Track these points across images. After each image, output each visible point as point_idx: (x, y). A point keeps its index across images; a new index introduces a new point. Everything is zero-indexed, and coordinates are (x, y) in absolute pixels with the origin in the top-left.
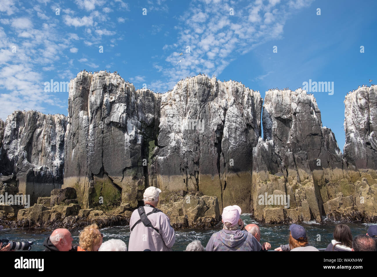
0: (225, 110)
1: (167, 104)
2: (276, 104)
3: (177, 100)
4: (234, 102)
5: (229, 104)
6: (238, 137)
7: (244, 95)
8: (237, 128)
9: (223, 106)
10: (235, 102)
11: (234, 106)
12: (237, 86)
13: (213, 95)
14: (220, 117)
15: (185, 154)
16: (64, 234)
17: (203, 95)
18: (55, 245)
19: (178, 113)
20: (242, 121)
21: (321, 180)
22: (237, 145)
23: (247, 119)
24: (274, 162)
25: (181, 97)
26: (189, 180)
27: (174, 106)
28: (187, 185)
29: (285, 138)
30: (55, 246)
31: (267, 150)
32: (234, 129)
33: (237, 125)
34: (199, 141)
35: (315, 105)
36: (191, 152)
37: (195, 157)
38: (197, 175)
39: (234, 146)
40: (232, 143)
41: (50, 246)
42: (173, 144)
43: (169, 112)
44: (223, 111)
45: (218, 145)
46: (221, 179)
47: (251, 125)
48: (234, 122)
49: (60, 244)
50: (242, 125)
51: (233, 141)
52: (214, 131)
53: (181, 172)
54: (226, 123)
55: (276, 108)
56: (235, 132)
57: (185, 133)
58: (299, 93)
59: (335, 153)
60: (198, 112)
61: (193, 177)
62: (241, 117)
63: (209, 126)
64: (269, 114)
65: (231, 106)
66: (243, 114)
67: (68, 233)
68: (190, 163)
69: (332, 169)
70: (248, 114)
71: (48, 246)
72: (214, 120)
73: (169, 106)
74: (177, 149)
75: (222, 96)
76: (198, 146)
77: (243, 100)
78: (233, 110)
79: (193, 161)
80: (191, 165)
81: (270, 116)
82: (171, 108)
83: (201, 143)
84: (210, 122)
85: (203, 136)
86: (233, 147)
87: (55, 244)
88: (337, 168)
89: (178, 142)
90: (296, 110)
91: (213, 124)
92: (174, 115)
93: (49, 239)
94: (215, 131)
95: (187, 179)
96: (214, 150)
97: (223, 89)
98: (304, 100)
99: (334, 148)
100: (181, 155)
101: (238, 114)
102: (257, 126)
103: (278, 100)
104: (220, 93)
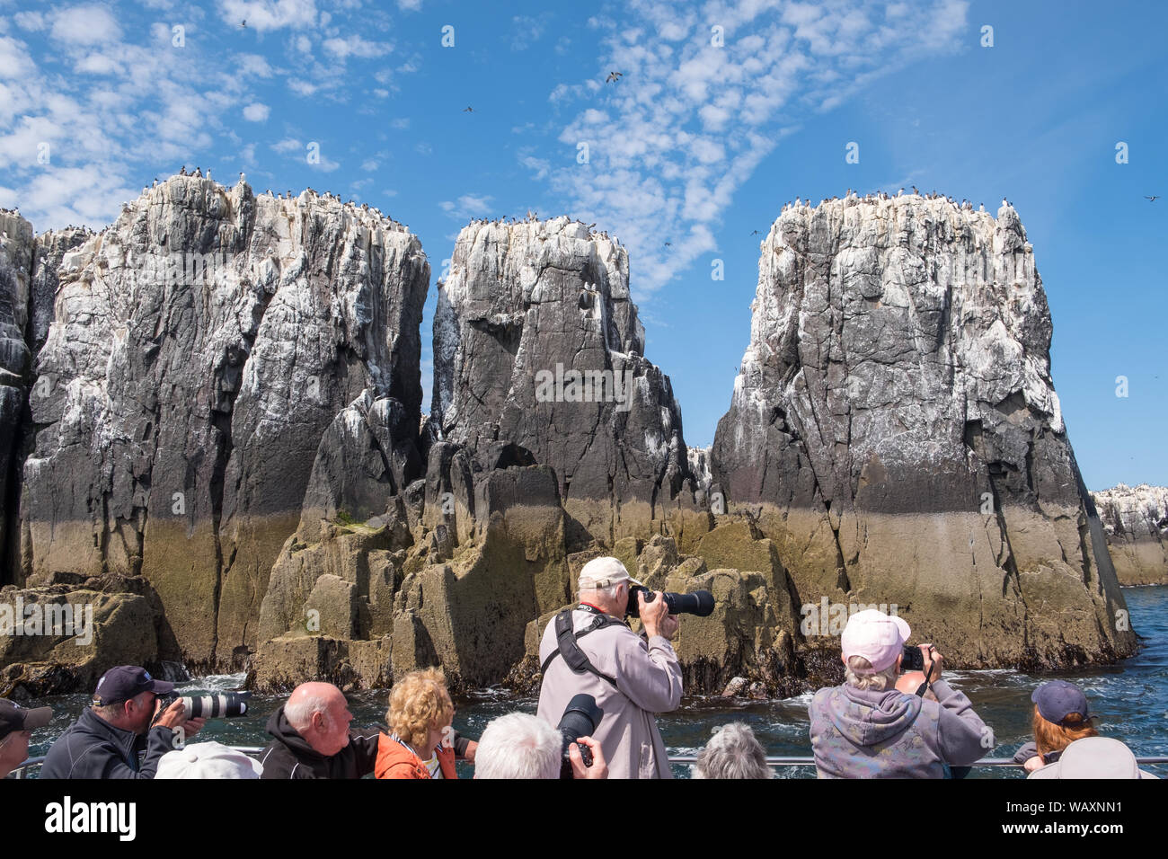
0: (265, 296)
1: (74, 279)
2: (476, 274)
3: (113, 263)
4: (303, 269)
5: (285, 274)
6: (294, 392)
7: (341, 242)
8: (295, 358)
9: (255, 283)
10: (306, 265)
11: (302, 281)
12: (321, 212)
13: (226, 246)
14: (238, 323)
15: (106, 448)
16: (328, 699)
17: (186, 243)
18: (302, 730)
19: (109, 310)
20: (322, 334)
21: (544, 539)
22: (287, 418)
23: (342, 325)
24: (373, 477)
25: (125, 253)
26: (114, 537)
27: (98, 286)
28: (104, 556)
29: (498, 393)
30: (299, 736)
31: (356, 434)
32: (284, 363)
33: (299, 350)
34: (157, 405)
35: (610, 275)
36: (129, 440)
37: (139, 459)
38: (141, 521)
39: (274, 423)
40: (268, 412)
41: (286, 734)
42: (73, 415)
43: (75, 304)
44: (253, 301)
45: (220, 418)
46: (222, 533)
47: (352, 349)
48: (287, 339)
49: (316, 729)
50: (318, 347)
51: (274, 404)
52: (213, 369)
53: (90, 510)
54: (257, 340)
55: (475, 287)
56: (288, 373)
57: (115, 378)
58: (553, 232)
59: (642, 447)
60: (166, 305)
61: (127, 528)
62: (319, 321)
63: (200, 351)
64: (453, 309)
65: (291, 281)
66: (328, 311)
67: (337, 697)
68: (122, 478)
69: (620, 501)
70: (344, 311)
71: (282, 737)
72: (217, 333)
73: (81, 284)
74: (83, 431)
75: (261, 248)
76: (153, 422)
77: (335, 262)
78: (293, 296)
79: (132, 472)
80: (123, 485)
81: (457, 317)
82: (86, 291)
83: (164, 410)
84: (206, 339)
85: (174, 386)
86: (270, 427)
87: (300, 728)
88: (634, 498)
89: (89, 408)
90: (530, 291)
91: (211, 345)
92: (93, 315)
93: (282, 712)
94: (217, 371)
95: (106, 534)
96: (204, 435)
97: (273, 223)
98: (564, 259)
99: (643, 428)
100: (93, 452)
101: (309, 310)
102: (387, 352)
103: (485, 260)
104: (257, 236)
